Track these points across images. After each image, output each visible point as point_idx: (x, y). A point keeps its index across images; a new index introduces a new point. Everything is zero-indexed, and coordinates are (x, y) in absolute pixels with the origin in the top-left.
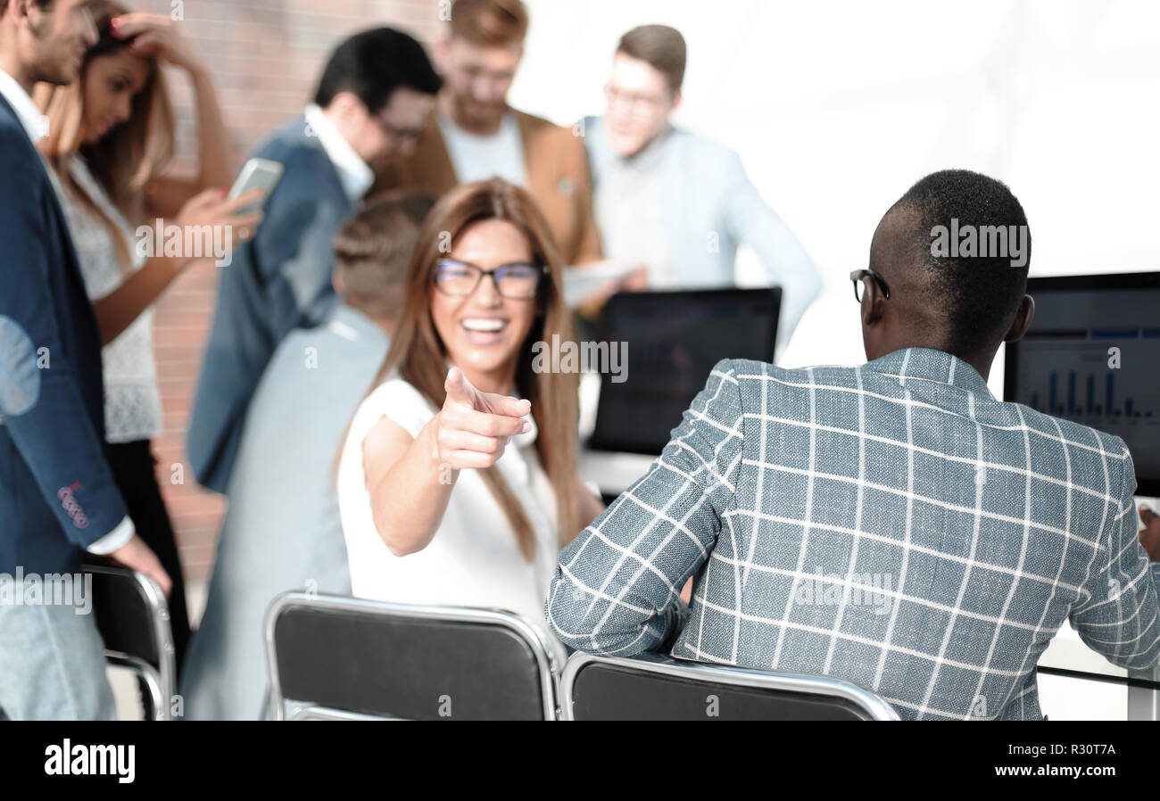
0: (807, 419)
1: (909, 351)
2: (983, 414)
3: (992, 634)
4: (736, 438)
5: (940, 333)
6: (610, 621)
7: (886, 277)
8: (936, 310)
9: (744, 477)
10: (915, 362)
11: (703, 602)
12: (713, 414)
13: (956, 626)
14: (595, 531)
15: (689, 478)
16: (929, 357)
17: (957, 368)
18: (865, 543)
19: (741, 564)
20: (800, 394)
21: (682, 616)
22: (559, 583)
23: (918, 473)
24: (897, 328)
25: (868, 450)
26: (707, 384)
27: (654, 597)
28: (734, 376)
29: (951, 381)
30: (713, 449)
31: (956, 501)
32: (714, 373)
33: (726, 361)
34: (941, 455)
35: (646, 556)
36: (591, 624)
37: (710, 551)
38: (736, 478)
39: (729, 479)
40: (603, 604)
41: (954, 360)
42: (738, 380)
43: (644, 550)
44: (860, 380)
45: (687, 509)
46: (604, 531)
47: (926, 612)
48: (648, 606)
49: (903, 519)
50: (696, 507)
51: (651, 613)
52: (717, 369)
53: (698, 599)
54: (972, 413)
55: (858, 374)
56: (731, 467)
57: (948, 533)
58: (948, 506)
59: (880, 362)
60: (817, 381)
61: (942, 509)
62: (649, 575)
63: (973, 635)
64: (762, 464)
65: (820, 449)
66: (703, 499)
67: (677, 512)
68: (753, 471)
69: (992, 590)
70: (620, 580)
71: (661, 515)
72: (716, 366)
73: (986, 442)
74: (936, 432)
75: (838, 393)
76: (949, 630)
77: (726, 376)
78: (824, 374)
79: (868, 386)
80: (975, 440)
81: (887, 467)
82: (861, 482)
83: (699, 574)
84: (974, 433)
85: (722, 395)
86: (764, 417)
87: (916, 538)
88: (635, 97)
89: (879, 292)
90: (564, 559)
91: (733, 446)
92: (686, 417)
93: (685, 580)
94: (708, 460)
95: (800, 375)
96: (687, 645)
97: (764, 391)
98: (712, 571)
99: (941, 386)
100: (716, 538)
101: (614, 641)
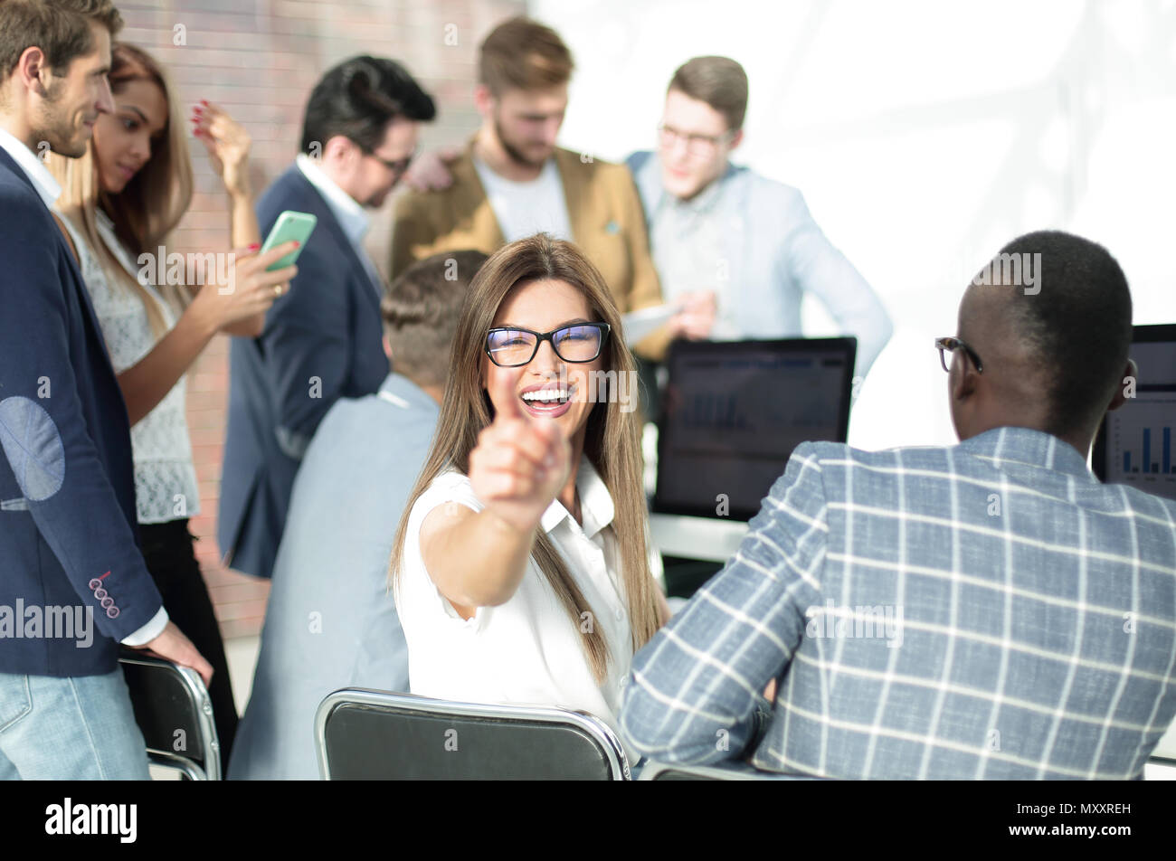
0: (895, 506)
1: (1003, 433)
2: (1084, 499)
3: (1098, 736)
4: (819, 532)
5: (1038, 411)
6: (689, 732)
7: (978, 349)
8: (1034, 386)
9: (830, 574)
10: (1011, 444)
11: (788, 705)
12: (795, 504)
13: (1060, 730)
14: (671, 634)
15: (772, 574)
16: (1025, 437)
17: (1057, 450)
18: (961, 644)
19: (830, 668)
20: (887, 480)
21: (764, 717)
22: (633, 691)
23: (1018, 565)
24: (990, 404)
25: (963, 541)
26: (787, 469)
27: (734, 704)
28: (816, 461)
29: (1049, 465)
30: (794, 542)
31: (1057, 593)
32: (794, 457)
33: (805, 445)
34: (1040, 544)
35: (725, 660)
36: (667, 736)
37: (793, 652)
38: (821, 575)
39: (814, 575)
40: (680, 714)
41: (1053, 441)
42: (819, 464)
43: (724, 655)
44: (951, 464)
45: (768, 609)
46: (681, 634)
47: (1027, 716)
48: (727, 713)
49: (1001, 615)
50: (778, 607)
51: (731, 721)
52: (797, 453)
53: (781, 701)
54: (1072, 498)
55: (950, 456)
56: (815, 563)
57: (1051, 629)
58: (1051, 600)
59: (973, 443)
60: (906, 465)
61: (1042, 604)
62: (729, 682)
63: (1078, 738)
64: (848, 558)
65: (911, 540)
66: (785, 598)
67: (758, 613)
68: (839, 566)
69: (1098, 689)
70: (698, 689)
71: (740, 616)
72: (796, 449)
73: (1089, 529)
74: (1035, 518)
75: (929, 480)
76: (1053, 734)
77: (808, 462)
78: (916, 457)
79: (961, 469)
80: (1076, 528)
81: (984, 559)
82: (956, 577)
83: (781, 678)
84: (1076, 520)
85: (804, 484)
86: (850, 507)
87: (1016, 634)
88: (693, 137)
89: (971, 365)
90: (638, 662)
91: (817, 539)
92: (765, 506)
93: (767, 683)
94: (790, 553)
95: (887, 458)
96: (771, 751)
97: (849, 478)
98: (796, 674)
99: (1039, 470)
100: (800, 638)
101: (692, 751)
